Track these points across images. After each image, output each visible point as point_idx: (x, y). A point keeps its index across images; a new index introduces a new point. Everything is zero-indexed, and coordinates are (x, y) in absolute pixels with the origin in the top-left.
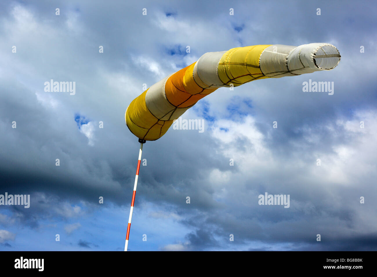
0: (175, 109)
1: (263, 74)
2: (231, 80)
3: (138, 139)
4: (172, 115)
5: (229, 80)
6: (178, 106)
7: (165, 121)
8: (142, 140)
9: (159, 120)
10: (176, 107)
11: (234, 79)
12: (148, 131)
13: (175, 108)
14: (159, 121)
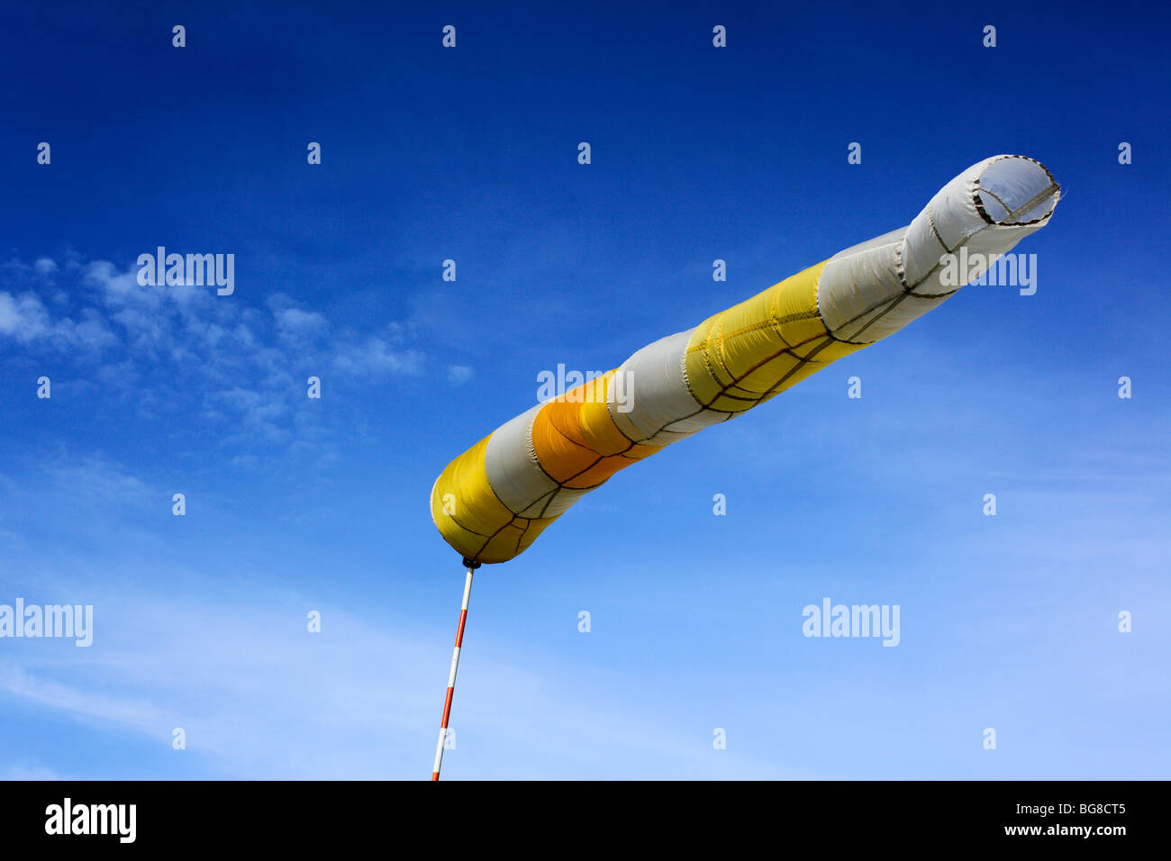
0: (557, 491)
1: (829, 332)
2: (725, 388)
3: (461, 558)
4: (547, 506)
5: (720, 389)
6: (566, 481)
7: (529, 519)
8: (471, 561)
9: (515, 516)
10: (560, 485)
11: (736, 381)
12: (487, 543)
13: (556, 486)
14: (516, 519)
